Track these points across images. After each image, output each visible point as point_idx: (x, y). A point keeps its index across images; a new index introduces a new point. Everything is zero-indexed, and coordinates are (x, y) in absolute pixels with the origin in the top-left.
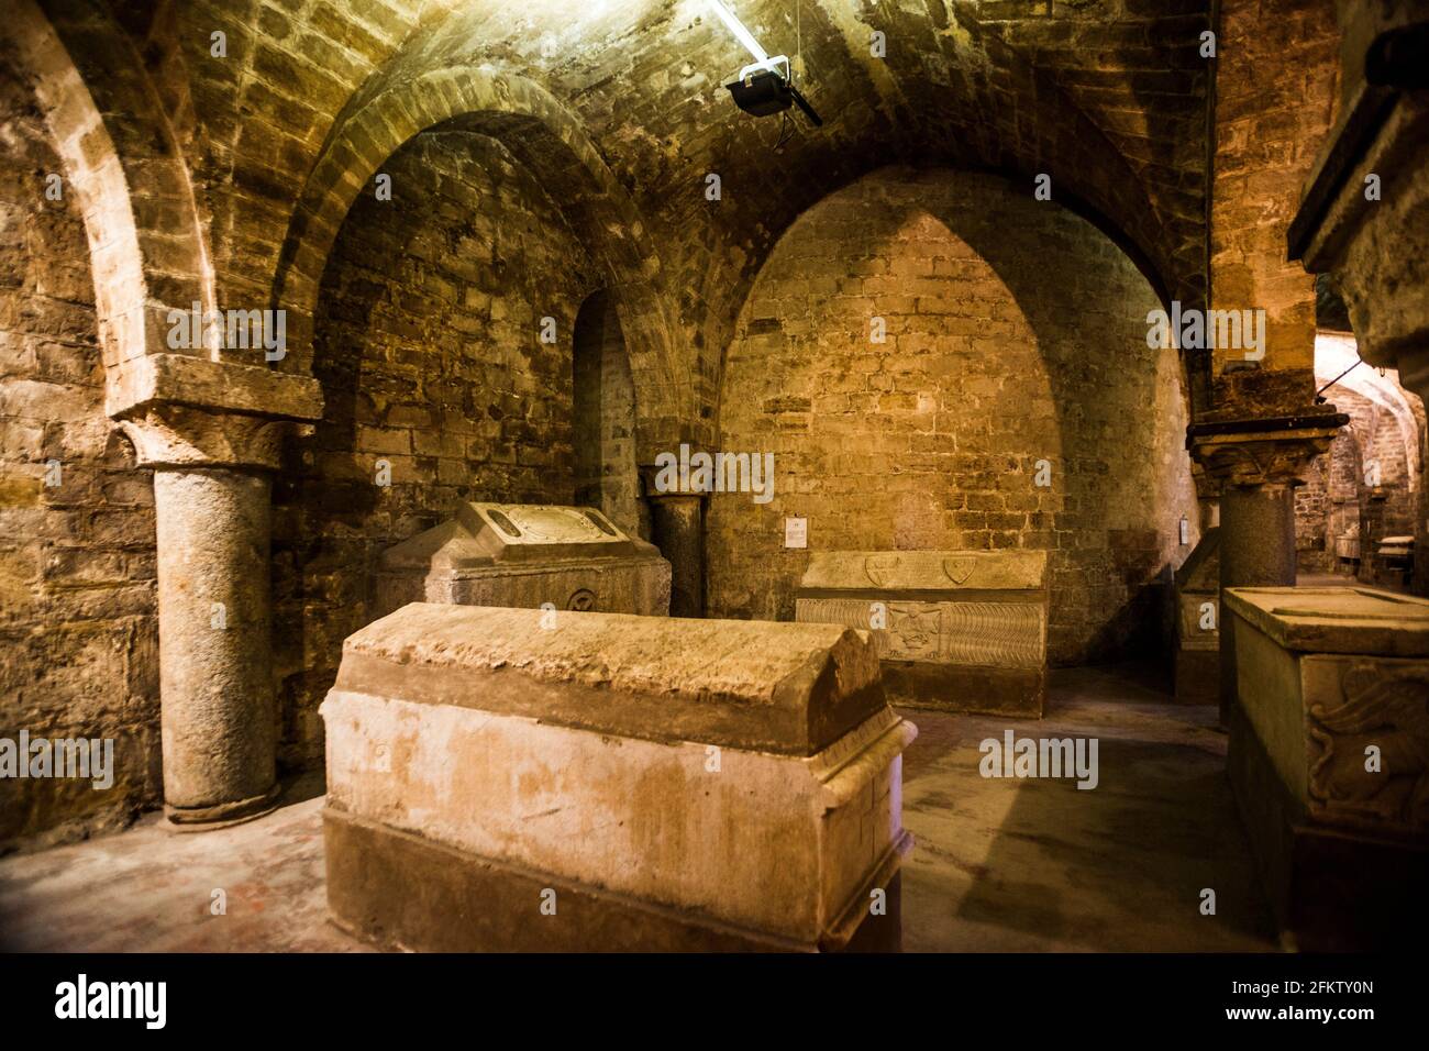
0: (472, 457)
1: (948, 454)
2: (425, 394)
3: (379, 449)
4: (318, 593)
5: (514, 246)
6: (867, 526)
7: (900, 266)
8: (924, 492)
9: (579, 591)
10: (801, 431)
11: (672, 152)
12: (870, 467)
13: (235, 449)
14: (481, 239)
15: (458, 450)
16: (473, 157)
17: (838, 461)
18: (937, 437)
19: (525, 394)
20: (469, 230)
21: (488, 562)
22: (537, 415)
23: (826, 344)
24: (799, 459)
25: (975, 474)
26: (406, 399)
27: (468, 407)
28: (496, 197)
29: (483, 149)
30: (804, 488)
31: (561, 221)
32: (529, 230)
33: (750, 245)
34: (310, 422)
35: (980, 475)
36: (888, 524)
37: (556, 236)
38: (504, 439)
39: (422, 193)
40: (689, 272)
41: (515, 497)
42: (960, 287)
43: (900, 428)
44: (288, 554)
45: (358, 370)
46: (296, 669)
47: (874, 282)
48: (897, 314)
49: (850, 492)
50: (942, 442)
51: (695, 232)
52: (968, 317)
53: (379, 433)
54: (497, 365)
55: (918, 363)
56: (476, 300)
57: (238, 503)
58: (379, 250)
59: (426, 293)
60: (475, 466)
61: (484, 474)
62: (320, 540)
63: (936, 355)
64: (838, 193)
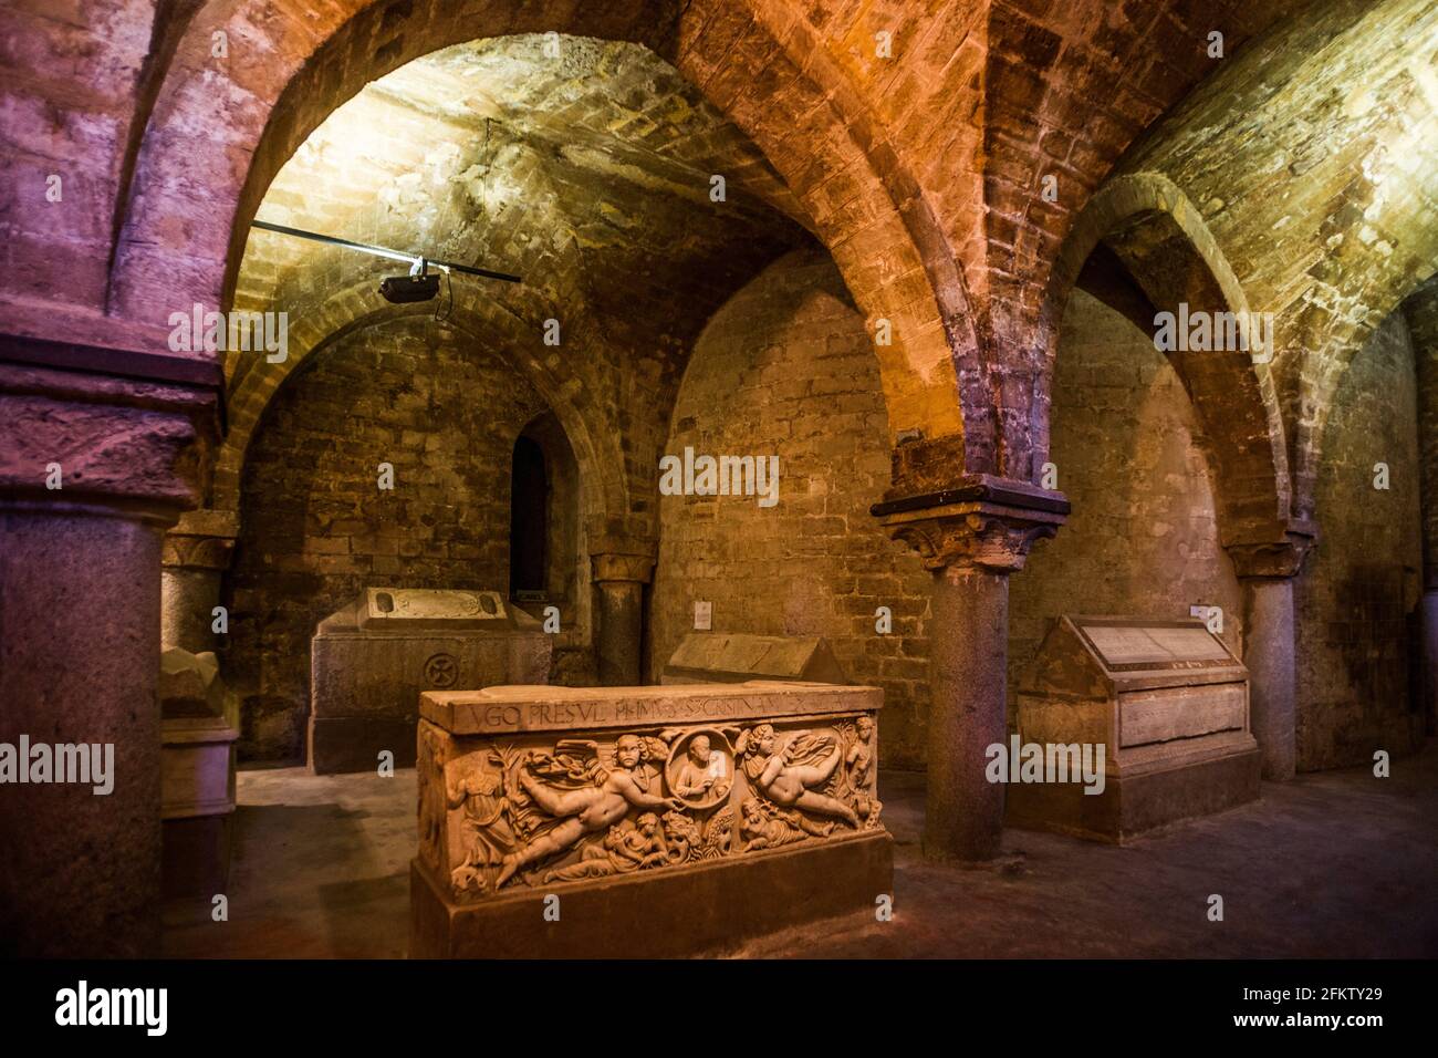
0: (404, 554)
1: (839, 537)
2: (363, 510)
3: (324, 551)
4: (273, 646)
5: (450, 392)
6: (761, 610)
7: (795, 352)
8: (814, 576)
9: (437, 655)
10: (708, 520)
11: (553, 296)
12: (764, 551)
13: (181, 557)
14: (418, 393)
15: (392, 549)
16: (412, 335)
17: (738, 548)
18: (828, 520)
19: (460, 504)
20: (407, 388)
21: (355, 629)
22: (470, 519)
23: (729, 436)
24: (707, 546)
25: (867, 556)
26: (347, 516)
27: (402, 517)
28: (433, 359)
29: (422, 326)
30: (711, 573)
31: (501, 363)
32: (467, 377)
33: (661, 354)
34: (230, 538)
35: (874, 558)
36: (779, 608)
37: (496, 376)
38: (436, 538)
39: (364, 369)
40: (606, 389)
41: (447, 584)
42: (856, 361)
43: (791, 512)
44: (252, 620)
45: (307, 500)
46: (253, 694)
47: (771, 370)
48: (791, 399)
49: (747, 576)
50: (832, 525)
51: (599, 355)
52: (864, 392)
53: (323, 541)
54: (430, 485)
55: (810, 446)
56: (411, 439)
57: (185, 588)
58: (326, 416)
59: (366, 440)
60: (407, 561)
61: (416, 566)
62: (275, 611)
63: (828, 436)
64: (743, 290)
